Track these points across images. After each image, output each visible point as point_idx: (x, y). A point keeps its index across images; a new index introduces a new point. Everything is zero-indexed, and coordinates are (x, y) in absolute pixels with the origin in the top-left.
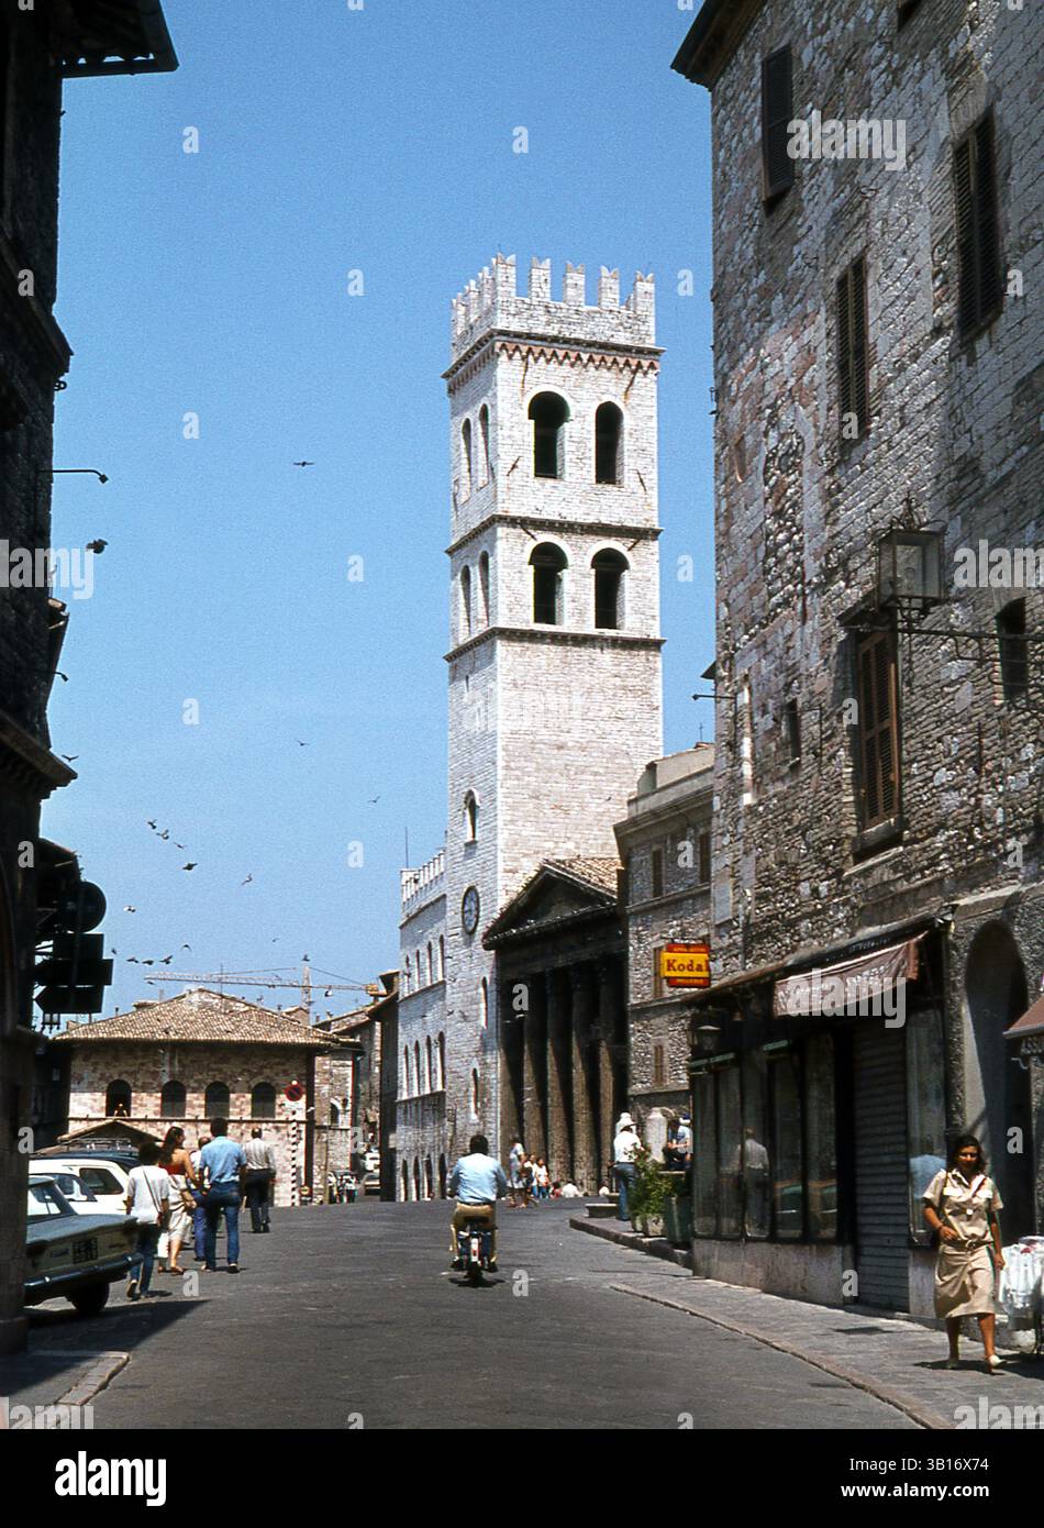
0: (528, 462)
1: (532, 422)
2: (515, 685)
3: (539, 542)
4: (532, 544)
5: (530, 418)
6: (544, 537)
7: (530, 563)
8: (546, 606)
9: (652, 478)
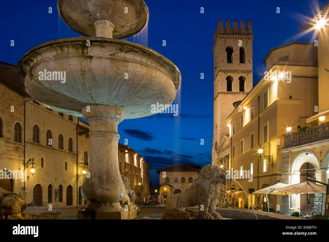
0: (226, 60)
1: (226, 52)
2: (223, 104)
3: (228, 75)
4: (227, 76)
5: (226, 51)
6: (229, 74)
7: (226, 80)
8: (229, 88)
9: (251, 61)
